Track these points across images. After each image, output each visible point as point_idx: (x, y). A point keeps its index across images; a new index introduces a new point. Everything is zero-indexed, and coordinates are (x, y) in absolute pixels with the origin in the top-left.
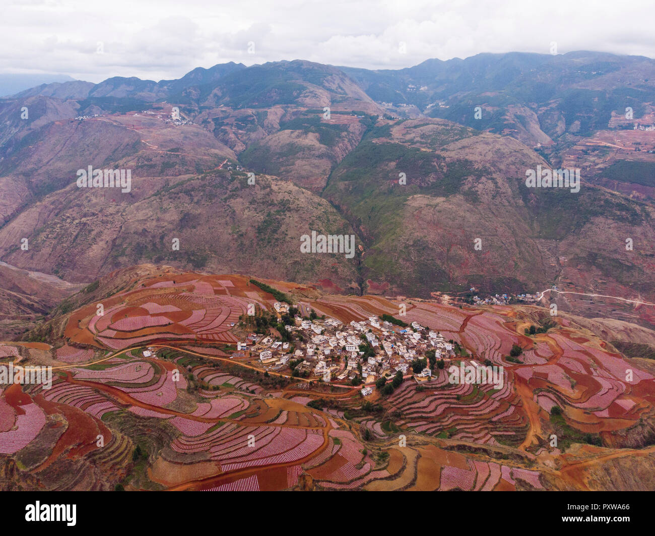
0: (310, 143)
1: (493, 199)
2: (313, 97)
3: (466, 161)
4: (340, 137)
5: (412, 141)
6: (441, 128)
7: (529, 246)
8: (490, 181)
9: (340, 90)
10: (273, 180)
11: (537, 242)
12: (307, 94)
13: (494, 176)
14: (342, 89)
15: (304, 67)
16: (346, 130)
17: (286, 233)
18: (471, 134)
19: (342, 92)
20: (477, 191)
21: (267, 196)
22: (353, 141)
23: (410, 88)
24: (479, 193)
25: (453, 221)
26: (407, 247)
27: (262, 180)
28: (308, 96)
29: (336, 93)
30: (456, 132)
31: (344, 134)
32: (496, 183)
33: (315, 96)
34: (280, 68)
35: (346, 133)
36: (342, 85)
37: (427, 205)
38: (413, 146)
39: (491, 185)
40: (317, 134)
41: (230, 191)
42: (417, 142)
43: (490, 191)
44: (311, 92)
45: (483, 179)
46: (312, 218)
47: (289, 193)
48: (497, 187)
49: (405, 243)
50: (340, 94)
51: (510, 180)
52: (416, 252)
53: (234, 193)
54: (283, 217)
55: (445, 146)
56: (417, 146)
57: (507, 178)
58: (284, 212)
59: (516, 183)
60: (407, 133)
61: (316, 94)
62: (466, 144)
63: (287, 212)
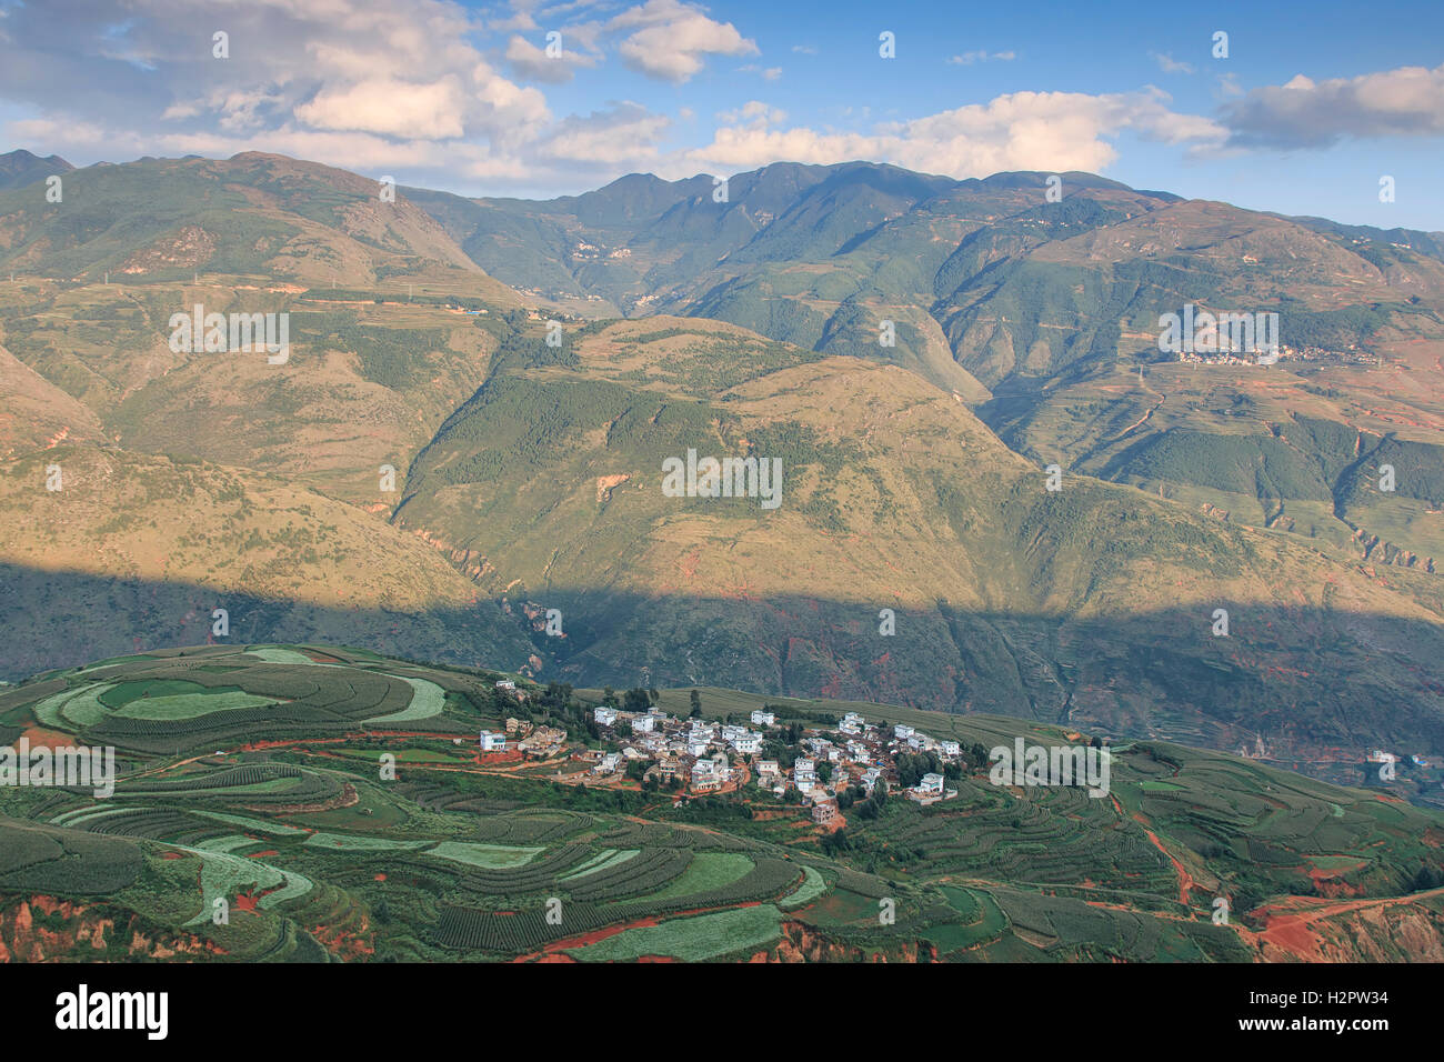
0: (337, 380)
1: (877, 521)
2: (322, 255)
3: (796, 425)
4: (425, 366)
5: (639, 376)
6: (711, 342)
7: (984, 639)
8: (864, 476)
9: (393, 243)
10: (245, 477)
11: (1001, 627)
12: (301, 248)
13: (873, 463)
14: (400, 240)
15: (277, 174)
16: (440, 346)
17: (309, 623)
18: (797, 359)
19: (400, 247)
20: (835, 502)
21: (236, 521)
22: (464, 377)
23: (585, 252)
24: (840, 507)
25: (784, 578)
26: (672, 649)
27: (215, 478)
28: (304, 254)
29: (383, 248)
30: (755, 353)
31: (436, 356)
32: (879, 482)
33: (328, 254)
34: (203, 173)
35: (440, 355)
36: (398, 231)
37: (711, 540)
38: (645, 388)
39: (866, 485)
40: (351, 355)
41: (115, 509)
42: (655, 378)
43: (867, 501)
44: (315, 242)
45: (847, 472)
46: (387, 579)
47: (303, 513)
48: (883, 491)
49: (667, 640)
50: (396, 251)
51: (911, 474)
52: (699, 661)
53: (128, 512)
54: (296, 578)
55: (733, 390)
56: (657, 386)
57: (907, 470)
58: (298, 563)
59: (929, 482)
60: (624, 354)
61: (329, 249)
62: (790, 385)
63: (304, 566)
